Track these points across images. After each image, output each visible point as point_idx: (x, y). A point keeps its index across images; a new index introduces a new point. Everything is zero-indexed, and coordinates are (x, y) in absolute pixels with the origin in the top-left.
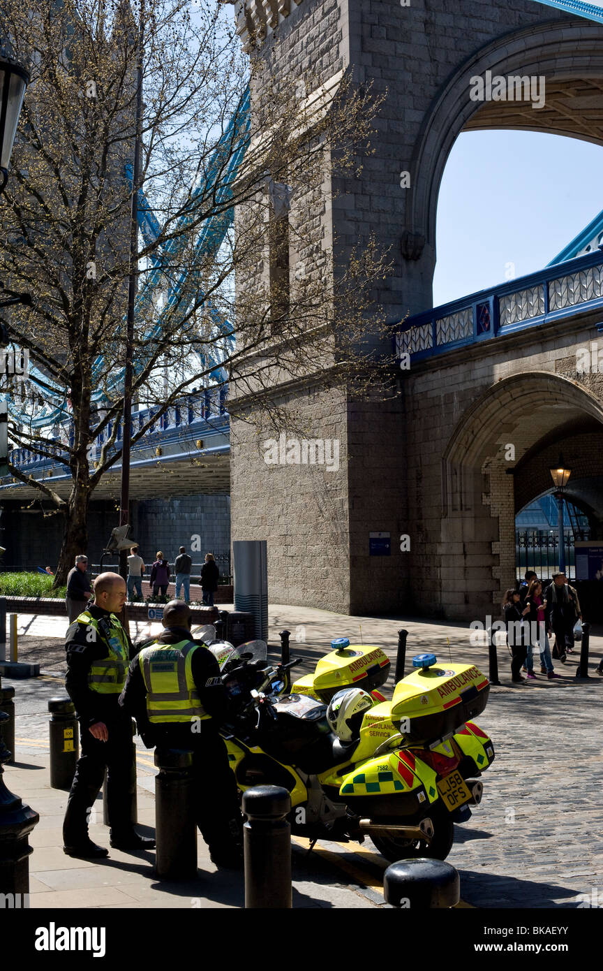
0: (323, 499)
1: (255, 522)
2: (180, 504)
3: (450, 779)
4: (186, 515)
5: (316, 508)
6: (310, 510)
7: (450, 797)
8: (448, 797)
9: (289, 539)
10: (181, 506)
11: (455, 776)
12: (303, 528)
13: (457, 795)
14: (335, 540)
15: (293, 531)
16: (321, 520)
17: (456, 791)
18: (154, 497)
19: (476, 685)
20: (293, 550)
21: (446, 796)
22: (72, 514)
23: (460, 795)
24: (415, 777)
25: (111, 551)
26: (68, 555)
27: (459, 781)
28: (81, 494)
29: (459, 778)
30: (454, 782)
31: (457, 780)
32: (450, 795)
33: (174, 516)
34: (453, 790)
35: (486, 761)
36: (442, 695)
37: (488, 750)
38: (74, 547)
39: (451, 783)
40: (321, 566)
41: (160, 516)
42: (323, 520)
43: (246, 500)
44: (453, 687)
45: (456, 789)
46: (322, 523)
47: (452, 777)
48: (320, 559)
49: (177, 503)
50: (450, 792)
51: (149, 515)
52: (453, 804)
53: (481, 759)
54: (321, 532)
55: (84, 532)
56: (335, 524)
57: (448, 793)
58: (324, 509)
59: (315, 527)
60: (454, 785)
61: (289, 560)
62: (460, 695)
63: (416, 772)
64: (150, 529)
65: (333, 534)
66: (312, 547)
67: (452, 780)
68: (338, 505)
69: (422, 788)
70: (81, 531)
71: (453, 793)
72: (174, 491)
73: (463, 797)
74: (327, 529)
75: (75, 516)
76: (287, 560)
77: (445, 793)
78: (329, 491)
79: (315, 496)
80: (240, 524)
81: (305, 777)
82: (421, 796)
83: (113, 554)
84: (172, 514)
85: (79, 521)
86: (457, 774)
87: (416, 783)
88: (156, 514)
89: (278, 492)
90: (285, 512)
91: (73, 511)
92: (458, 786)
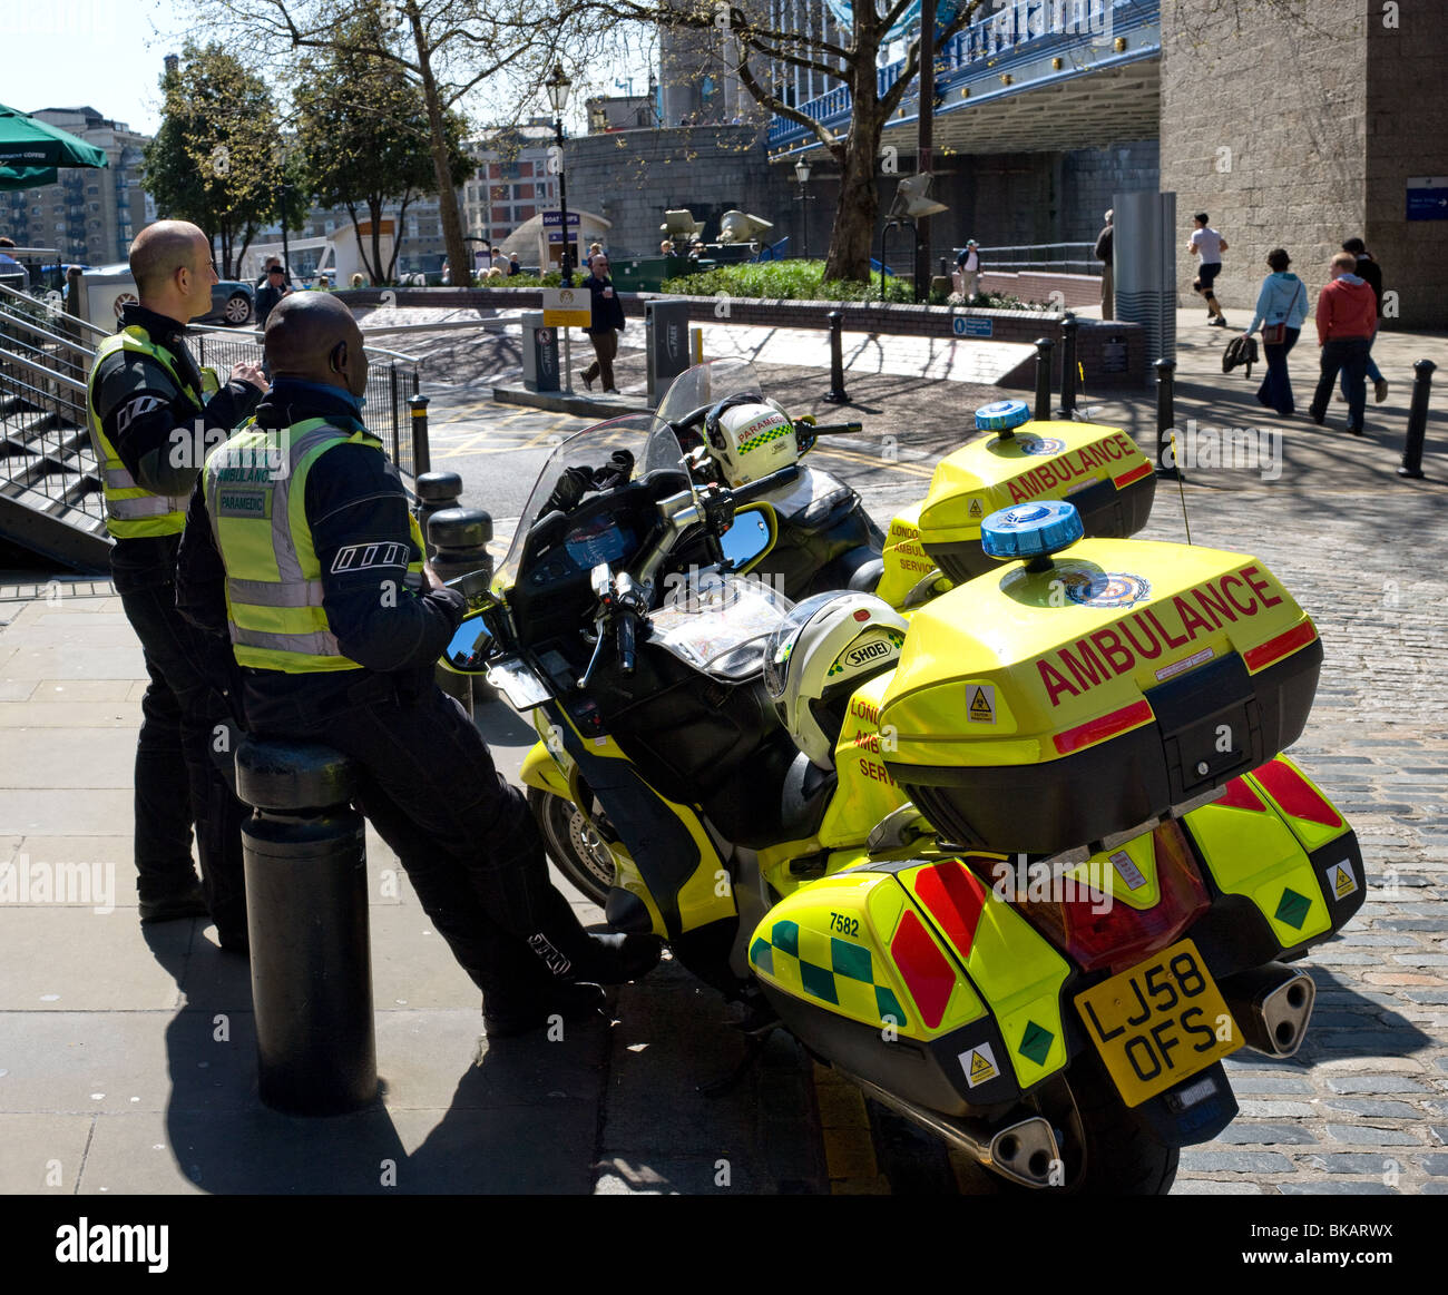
0: (1319, 120)
1: (1198, 169)
2: (1130, 155)
3: (1149, 975)
4: (1140, 172)
5: (1307, 137)
6: (1295, 142)
7: (1139, 1050)
8: (1129, 1046)
9: (1257, 195)
10: (1131, 158)
11: (1174, 963)
12: (1282, 176)
13: (1174, 1042)
14: (1339, 195)
15: (1265, 182)
16: (1314, 158)
17: (1170, 1023)
18: (1084, 147)
19: (1243, 649)
20: (1263, 214)
21: (1120, 1041)
22: (850, 161)
23: (1188, 1041)
24: (960, 984)
25: (899, 219)
26: (846, 230)
27: (1192, 983)
28: (862, 127)
29: (1194, 972)
30: (1166, 986)
31: (1182, 978)
32: (1140, 1039)
33: (1119, 174)
34: (1157, 1018)
35: (1318, 918)
36: (1053, 692)
37: (1332, 873)
38: (853, 215)
39: (1153, 991)
40: (1313, 242)
41: (1098, 175)
42: (1317, 159)
43: (1185, 132)
44: (1120, 658)
45: (1175, 1014)
46: (1317, 164)
47: (1159, 969)
48: (1311, 230)
49: (1124, 154)
50: (1144, 1030)
51: (1079, 175)
52: (1145, 1078)
53: (1293, 906)
54: (1313, 180)
55: (869, 190)
56: (1341, 167)
57: (1132, 1032)
58: (1320, 138)
59: (1304, 173)
60: (1164, 997)
61: (1256, 232)
62: (1149, 693)
63: (974, 962)
64: (1081, 196)
65: (1335, 184)
66: (1298, 209)
67: (1157, 980)
68: (1347, 130)
69: (985, 1029)
70: (864, 189)
71: (1155, 1032)
72: (1112, 133)
73: (1199, 1048)
74: (1325, 174)
75: (854, 164)
76: (1253, 232)
77: (1121, 1030)
78: (1330, 105)
79: (1304, 116)
80: (1176, 173)
81: (727, 848)
82: (978, 1063)
83: (902, 225)
84: (1116, 172)
85: (862, 172)
86: (1186, 956)
87: (960, 1010)
88: (1090, 172)
89: (1240, 112)
90: (1251, 147)
91: (850, 156)
92: (1185, 1003)
